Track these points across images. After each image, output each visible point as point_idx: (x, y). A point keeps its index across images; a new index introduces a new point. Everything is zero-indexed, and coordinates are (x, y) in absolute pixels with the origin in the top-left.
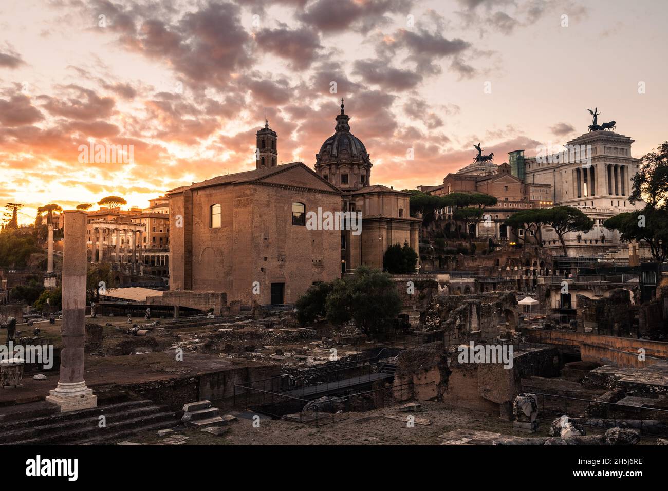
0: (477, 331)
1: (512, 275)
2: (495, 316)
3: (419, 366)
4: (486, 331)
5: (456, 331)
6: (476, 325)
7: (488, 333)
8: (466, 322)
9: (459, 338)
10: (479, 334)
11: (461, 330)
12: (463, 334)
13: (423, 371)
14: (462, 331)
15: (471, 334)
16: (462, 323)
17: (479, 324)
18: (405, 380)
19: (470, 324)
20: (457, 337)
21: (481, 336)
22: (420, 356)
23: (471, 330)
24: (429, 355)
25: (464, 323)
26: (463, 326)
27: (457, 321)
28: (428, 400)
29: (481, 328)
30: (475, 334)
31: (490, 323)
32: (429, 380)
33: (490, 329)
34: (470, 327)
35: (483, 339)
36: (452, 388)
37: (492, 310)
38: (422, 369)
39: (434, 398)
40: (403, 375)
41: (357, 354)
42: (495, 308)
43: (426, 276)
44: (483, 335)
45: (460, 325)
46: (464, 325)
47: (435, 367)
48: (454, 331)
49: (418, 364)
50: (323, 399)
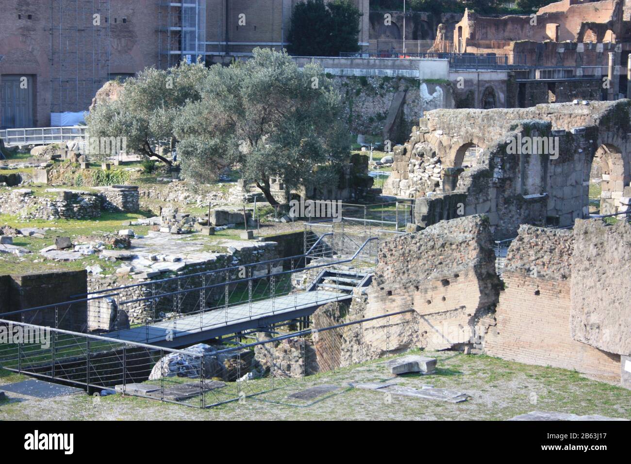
0: (539, 195)
1: (589, 63)
2: (580, 160)
3: (428, 272)
4: (560, 194)
5: (492, 193)
6: (538, 181)
7: (563, 199)
8: (514, 173)
9: (498, 210)
10: (543, 201)
11: (504, 191)
12: (507, 201)
13: (440, 284)
14: (506, 194)
15: (526, 201)
16: (506, 176)
17: (544, 179)
18: (395, 304)
19: (524, 177)
20: (494, 209)
21: (546, 206)
22: (433, 248)
23: (526, 193)
24: (454, 247)
25: (511, 175)
26: (508, 182)
27: (496, 170)
28: (448, 350)
29: (548, 188)
30: (533, 201)
31: (567, 176)
32: (450, 305)
33: (567, 190)
34: (524, 184)
35: (550, 214)
36: (505, 322)
37: (575, 144)
38: (437, 279)
39: (463, 344)
40: (390, 293)
41: (255, 248)
42: (582, 140)
43: (390, 63)
44: (551, 204)
45: (503, 181)
46: (510, 179)
47: (467, 275)
48: (488, 194)
49: (426, 267)
50: (197, 350)
